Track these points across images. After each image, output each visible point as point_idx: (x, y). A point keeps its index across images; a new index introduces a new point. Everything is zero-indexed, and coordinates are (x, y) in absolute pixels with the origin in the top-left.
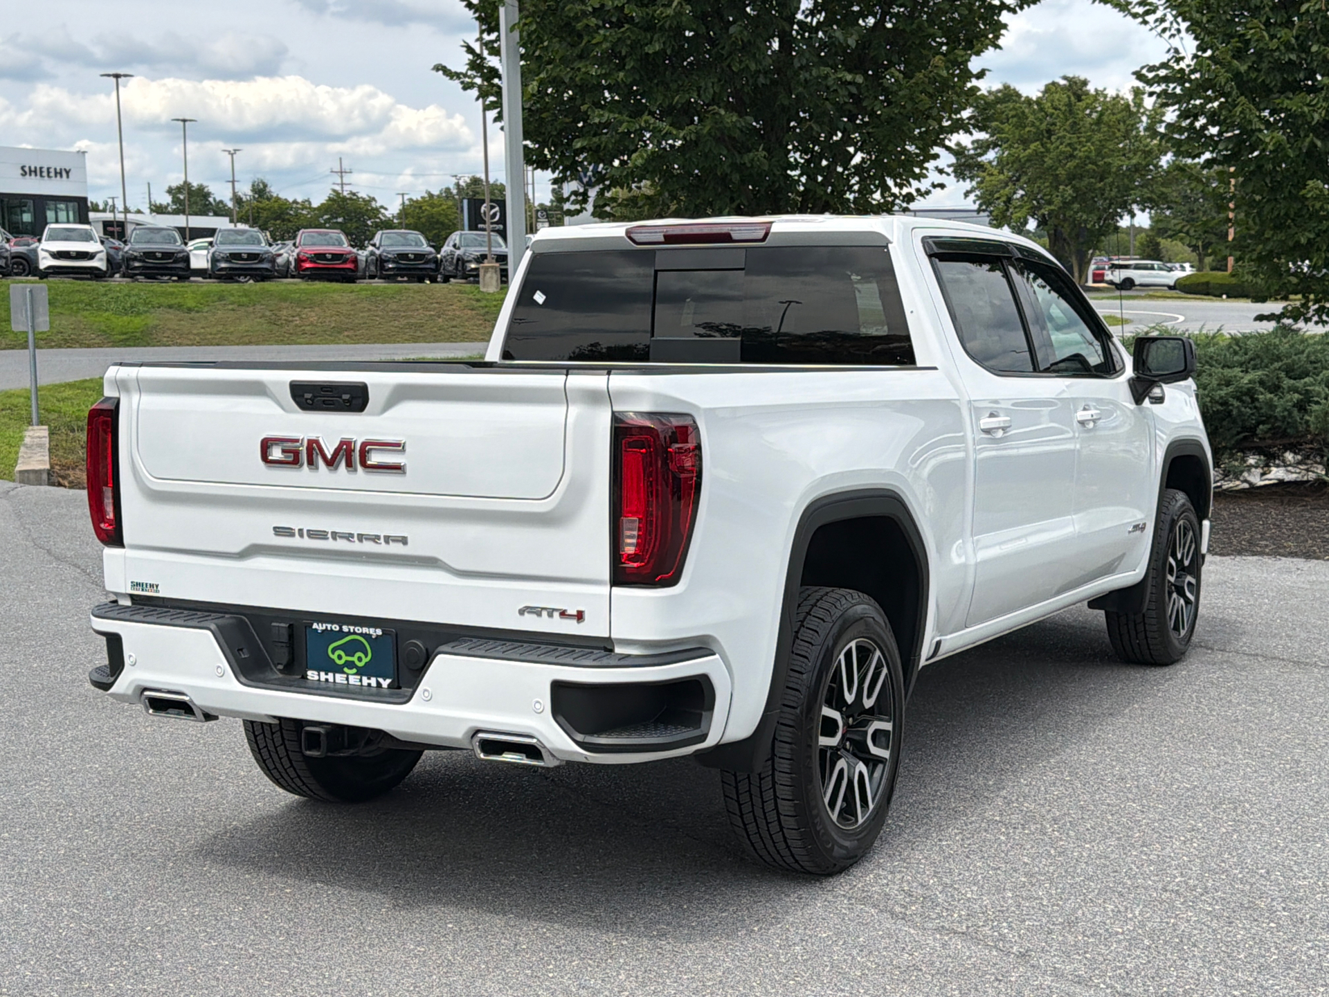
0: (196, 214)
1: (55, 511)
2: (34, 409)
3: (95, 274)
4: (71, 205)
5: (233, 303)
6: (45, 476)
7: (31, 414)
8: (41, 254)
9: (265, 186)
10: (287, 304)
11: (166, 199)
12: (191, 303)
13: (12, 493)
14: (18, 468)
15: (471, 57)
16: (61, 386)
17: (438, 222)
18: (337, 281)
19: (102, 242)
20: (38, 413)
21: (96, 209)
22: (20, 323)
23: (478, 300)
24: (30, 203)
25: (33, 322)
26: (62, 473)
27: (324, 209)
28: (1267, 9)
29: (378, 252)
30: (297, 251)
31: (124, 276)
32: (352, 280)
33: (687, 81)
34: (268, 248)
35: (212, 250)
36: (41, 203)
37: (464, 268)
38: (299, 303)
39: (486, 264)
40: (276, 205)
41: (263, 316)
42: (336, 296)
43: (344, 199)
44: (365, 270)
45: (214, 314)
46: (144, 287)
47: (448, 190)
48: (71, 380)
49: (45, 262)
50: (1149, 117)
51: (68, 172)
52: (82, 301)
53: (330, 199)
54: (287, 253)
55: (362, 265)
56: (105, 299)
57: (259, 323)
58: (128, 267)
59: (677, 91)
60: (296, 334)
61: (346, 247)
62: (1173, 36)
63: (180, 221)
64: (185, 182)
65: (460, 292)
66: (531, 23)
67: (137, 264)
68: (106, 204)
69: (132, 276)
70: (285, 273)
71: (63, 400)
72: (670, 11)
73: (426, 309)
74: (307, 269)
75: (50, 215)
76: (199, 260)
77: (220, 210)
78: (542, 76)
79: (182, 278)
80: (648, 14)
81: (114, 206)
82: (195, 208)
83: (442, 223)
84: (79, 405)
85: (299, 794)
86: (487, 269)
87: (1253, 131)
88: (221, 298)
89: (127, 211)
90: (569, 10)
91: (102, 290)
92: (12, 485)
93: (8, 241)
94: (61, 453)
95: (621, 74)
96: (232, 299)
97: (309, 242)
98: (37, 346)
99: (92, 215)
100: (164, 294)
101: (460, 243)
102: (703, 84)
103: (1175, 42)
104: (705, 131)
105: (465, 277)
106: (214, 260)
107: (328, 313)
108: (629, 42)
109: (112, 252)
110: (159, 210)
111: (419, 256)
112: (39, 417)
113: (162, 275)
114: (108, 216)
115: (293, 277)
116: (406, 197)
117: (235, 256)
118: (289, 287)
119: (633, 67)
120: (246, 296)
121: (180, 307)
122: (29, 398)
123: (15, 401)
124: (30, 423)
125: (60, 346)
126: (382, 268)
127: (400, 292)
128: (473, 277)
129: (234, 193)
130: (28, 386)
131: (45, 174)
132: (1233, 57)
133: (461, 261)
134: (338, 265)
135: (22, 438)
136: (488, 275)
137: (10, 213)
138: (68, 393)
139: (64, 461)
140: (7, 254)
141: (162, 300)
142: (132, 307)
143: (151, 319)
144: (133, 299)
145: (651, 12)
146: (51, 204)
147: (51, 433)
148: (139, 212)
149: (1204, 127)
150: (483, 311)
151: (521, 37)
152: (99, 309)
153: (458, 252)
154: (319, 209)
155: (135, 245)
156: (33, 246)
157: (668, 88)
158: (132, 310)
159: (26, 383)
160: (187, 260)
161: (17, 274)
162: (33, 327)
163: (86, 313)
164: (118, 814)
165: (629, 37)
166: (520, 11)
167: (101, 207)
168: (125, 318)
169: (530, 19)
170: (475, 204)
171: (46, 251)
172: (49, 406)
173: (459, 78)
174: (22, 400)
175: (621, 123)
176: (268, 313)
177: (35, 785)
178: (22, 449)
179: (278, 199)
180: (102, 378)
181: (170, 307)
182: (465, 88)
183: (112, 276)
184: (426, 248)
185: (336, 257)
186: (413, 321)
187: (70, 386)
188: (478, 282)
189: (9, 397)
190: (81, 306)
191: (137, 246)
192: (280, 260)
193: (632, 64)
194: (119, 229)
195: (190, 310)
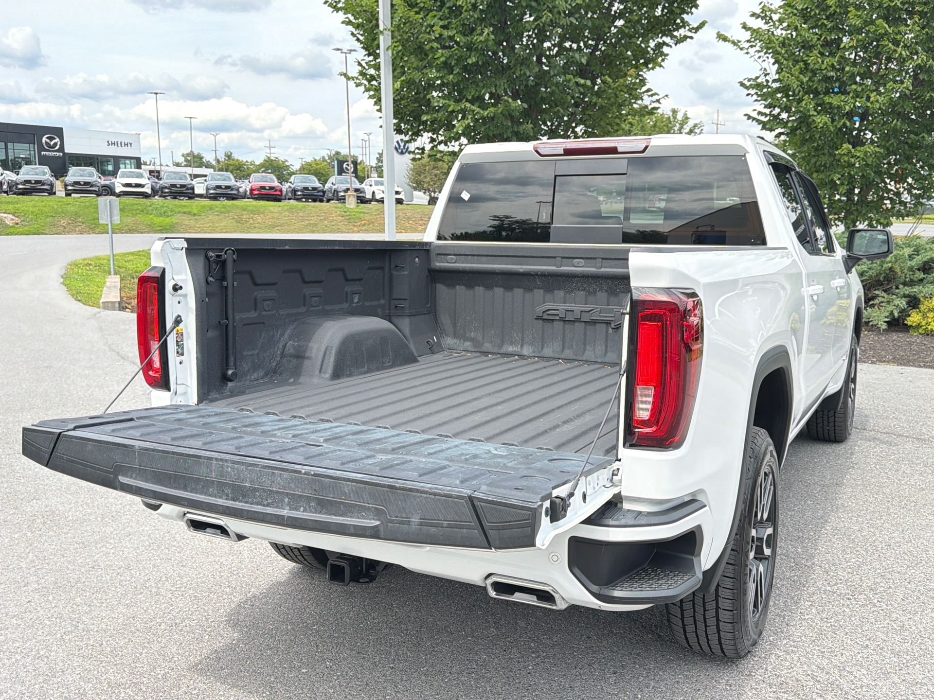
0: (196, 167)
1: (122, 327)
2: (112, 266)
3: (145, 195)
4: (132, 161)
5: (217, 211)
6: (117, 305)
7: (110, 268)
8: (117, 185)
9: (231, 153)
10: (245, 213)
11: (181, 160)
12: (195, 211)
13: (98, 315)
14: (101, 301)
15: (360, 68)
16: (127, 254)
17: (319, 173)
18: (272, 201)
19: (149, 179)
20: (114, 268)
21: (145, 164)
22: (104, 220)
23: (345, 212)
24: (112, 160)
25: (111, 218)
26: (128, 301)
27: (262, 166)
28: (819, 46)
29: (293, 186)
30: (251, 185)
31: (160, 196)
32: (279, 200)
33: (488, 82)
34: (235, 183)
35: (206, 184)
36: (117, 160)
37: (337, 195)
38: (252, 212)
39: (349, 193)
40: (237, 163)
41: (233, 218)
42: (271, 208)
43: (272, 160)
44: (285, 196)
45: (208, 217)
46: (170, 202)
47: (323, 157)
48: (132, 250)
49: (119, 189)
50: (680, 124)
51: (131, 144)
52: (138, 209)
53: (265, 160)
54: (244, 186)
55: (284, 193)
56: (150, 208)
57: (232, 223)
58: (162, 192)
59: (483, 87)
60: (251, 228)
61: (276, 183)
62: (764, 61)
63: (189, 170)
64: (191, 151)
65: (336, 207)
66: (398, 46)
67: (167, 190)
68: (151, 162)
69: (164, 197)
70: (244, 196)
71: (128, 261)
72: (482, 38)
73: (319, 216)
74: (256, 194)
75: (122, 166)
76: (200, 189)
77: (208, 166)
78: (402, 78)
79: (190, 198)
80: (468, 40)
81: (154, 163)
82: (196, 164)
83: (322, 174)
84: (136, 264)
85: (296, 562)
86: (349, 196)
87: (810, 116)
88: (211, 209)
89: (161, 165)
90: (422, 38)
91: (149, 204)
92: (98, 310)
93: (100, 177)
94: (127, 290)
95: (451, 76)
96: (217, 209)
97: (257, 180)
98: (113, 233)
99: (143, 167)
100: (181, 206)
101: (335, 182)
102: (498, 84)
103: (765, 65)
104: (499, 112)
105: (338, 200)
106: (208, 189)
107: (267, 217)
108: (456, 57)
109: (154, 184)
110: (178, 165)
111: (314, 189)
112: (114, 271)
113: (180, 196)
114: (152, 168)
115: (248, 198)
116: (304, 160)
117: (219, 187)
118: (247, 204)
119: (458, 72)
120: (224, 208)
121: (189, 213)
122: (109, 260)
123: (102, 262)
124: (110, 274)
125: (127, 233)
126: (294, 194)
127: (304, 207)
128: (342, 200)
129: (216, 157)
130: (109, 254)
131: (119, 145)
132: (800, 73)
133: (336, 192)
134: (272, 192)
135: (105, 283)
136: (350, 199)
137: (102, 165)
138: (131, 257)
139: (128, 295)
140: (99, 185)
141: (180, 209)
142: (164, 213)
143: (174, 219)
144: (165, 209)
145: (470, 39)
146: (122, 161)
147: (122, 280)
148: (167, 166)
149: (779, 114)
150: (348, 218)
151: (393, 54)
152: (147, 214)
153: (334, 187)
154: (259, 165)
155: (165, 181)
156: (113, 181)
157: (477, 85)
158: (164, 214)
159: (108, 252)
160: (193, 189)
161: (105, 195)
162: (111, 221)
163: (140, 216)
164: (164, 579)
165: (456, 54)
166: (392, 38)
167: (148, 163)
168: (161, 218)
169: (398, 44)
170: (341, 163)
171: (119, 183)
172: (120, 265)
173: (353, 80)
174: (105, 261)
175: (449, 106)
176: (236, 217)
177: (102, 547)
178: (105, 289)
179: (237, 160)
180: (150, 250)
181: (185, 213)
182: (357, 86)
183: (154, 196)
184: (317, 184)
185: (271, 188)
186: (312, 222)
187: (132, 254)
188: (345, 203)
189: (99, 259)
190: (138, 212)
191: (167, 181)
192: (241, 190)
193: (458, 70)
194: (157, 174)
195: (195, 215)
